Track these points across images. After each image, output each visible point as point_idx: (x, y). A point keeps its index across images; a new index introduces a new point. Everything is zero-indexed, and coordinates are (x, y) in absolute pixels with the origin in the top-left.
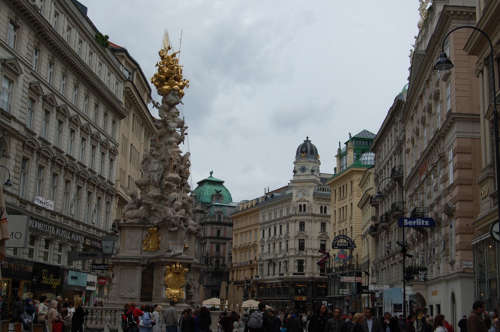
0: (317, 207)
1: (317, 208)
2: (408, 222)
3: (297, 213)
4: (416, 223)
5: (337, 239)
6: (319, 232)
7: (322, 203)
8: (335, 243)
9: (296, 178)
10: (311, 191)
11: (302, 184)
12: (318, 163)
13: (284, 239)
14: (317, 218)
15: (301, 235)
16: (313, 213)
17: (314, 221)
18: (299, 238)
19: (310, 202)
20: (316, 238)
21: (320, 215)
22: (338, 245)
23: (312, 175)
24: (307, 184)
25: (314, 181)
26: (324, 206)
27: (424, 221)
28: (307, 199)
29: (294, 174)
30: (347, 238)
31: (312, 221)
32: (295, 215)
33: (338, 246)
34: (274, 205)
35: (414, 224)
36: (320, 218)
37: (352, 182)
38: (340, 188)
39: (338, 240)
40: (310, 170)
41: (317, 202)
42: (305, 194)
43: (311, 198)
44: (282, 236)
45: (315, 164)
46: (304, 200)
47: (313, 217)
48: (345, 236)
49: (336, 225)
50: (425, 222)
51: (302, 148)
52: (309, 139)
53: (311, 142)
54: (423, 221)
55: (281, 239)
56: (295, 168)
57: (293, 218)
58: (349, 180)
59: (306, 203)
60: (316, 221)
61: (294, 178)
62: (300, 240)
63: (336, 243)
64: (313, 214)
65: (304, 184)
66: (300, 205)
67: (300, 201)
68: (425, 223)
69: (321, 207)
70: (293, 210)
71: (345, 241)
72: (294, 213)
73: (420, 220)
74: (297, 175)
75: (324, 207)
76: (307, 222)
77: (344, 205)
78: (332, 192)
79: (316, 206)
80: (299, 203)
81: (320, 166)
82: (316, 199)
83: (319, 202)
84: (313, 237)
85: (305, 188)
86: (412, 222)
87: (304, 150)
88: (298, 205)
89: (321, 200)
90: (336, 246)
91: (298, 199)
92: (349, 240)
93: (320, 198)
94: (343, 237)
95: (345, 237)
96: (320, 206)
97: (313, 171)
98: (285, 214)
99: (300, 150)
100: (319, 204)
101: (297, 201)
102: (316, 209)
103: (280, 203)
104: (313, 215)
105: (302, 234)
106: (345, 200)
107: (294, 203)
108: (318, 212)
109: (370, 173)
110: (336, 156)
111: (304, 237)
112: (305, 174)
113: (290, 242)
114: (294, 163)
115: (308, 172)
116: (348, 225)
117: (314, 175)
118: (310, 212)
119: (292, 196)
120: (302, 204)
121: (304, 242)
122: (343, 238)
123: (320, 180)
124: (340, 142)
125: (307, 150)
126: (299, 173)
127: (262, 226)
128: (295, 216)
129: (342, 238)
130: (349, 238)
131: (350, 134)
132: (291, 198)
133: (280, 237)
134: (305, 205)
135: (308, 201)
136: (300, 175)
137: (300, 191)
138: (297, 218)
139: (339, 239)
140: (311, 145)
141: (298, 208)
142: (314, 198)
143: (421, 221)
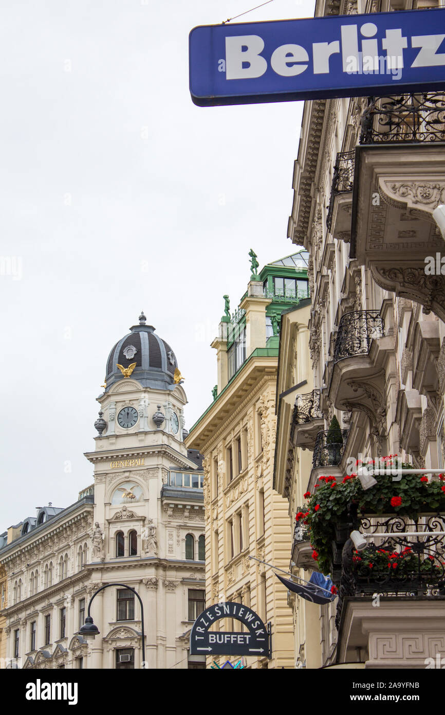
0: (175, 538)
1: (174, 542)
2: (267, 54)
3: (107, 560)
4: (336, 60)
5: (207, 619)
6: (183, 623)
7: (191, 523)
8: (200, 634)
9: (106, 445)
10: (154, 486)
11: (123, 464)
12: (177, 394)
13: (70, 653)
14: (173, 576)
15: (122, 635)
16: (162, 556)
17: (165, 585)
18: (114, 645)
19: (151, 522)
20: (171, 642)
21: (184, 563)
22: (212, 639)
23: (155, 432)
24: (139, 462)
25: (163, 452)
26: (197, 535)
27: (407, 34)
28: (139, 512)
29: (97, 434)
30: (244, 615)
31: (156, 584)
32: (103, 568)
33: (211, 645)
34: (44, 543)
35: (321, 67)
36: (187, 575)
37: (260, 414)
38: (230, 449)
39: (211, 622)
40: (151, 417)
41: (176, 522)
42: (133, 497)
43: (152, 510)
44: (66, 645)
45: (167, 397)
46: (132, 516)
47: (161, 572)
48: (240, 606)
49: (220, 579)
50: (417, 41)
51: (123, 347)
52: (147, 323)
53: (155, 333)
54: (395, 39)
55: (62, 656)
56: (101, 414)
57: (97, 578)
58: (251, 409)
59: (137, 526)
60: (170, 586)
61: (97, 447)
62: (118, 651)
63: (206, 634)
64: (160, 560)
65: (131, 464)
66: (120, 534)
67: (117, 519)
68: (410, 54)
69: (190, 537)
70: (97, 550)
71: (237, 626)
72: (98, 560)
73: (370, 29)
74: (108, 437)
75: (197, 538)
76: (143, 588)
77: (241, 503)
78: (208, 468)
79: (171, 535)
80: (114, 529)
81: (185, 408)
82: (170, 512)
83: (180, 521)
84: (164, 639)
85: (133, 477)
86: (300, 53)
87: (130, 354)
88: (112, 534)
89: (187, 514)
90: (205, 643)
91: (111, 515)
92: (253, 621)
93: (185, 506)
94: (231, 610)
95: (238, 611)
96: (184, 534)
97: (158, 421)
98: (73, 568)
99: (116, 356)
100: (180, 527)
101: (109, 522)
102: (171, 547)
103: (58, 534)
104: (161, 565)
105: (127, 630)
106: (242, 485)
107: (98, 526)
108: (179, 554)
109: (295, 327)
110: (215, 345)
111: (132, 639)
112: (132, 430)
113: (89, 659)
114: (101, 400)
115: (144, 424)
116: (252, 570)
117: (164, 433)
118: (151, 554)
119: (93, 505)
120: (126, 528)
121: (132, 657)
122: (230, 615)
123: (185, 453)
124: (226, 297)
125: (139, 354)
126: (114, 428)
127: (12, 620)
128: (102, 570)
129: (227, 615)
130: (254, 614)
131: (252, 254)
132: (88, 512)
133: (59, 647)
134: (133, 533)
135: (143, 519)
136: (117, 436)
137: (118, 488)
138: (110, 577)
139: (217, 618)
140: (153, 341)
141: (112, 546)
142: (164, 508)
143: (380, 36)
